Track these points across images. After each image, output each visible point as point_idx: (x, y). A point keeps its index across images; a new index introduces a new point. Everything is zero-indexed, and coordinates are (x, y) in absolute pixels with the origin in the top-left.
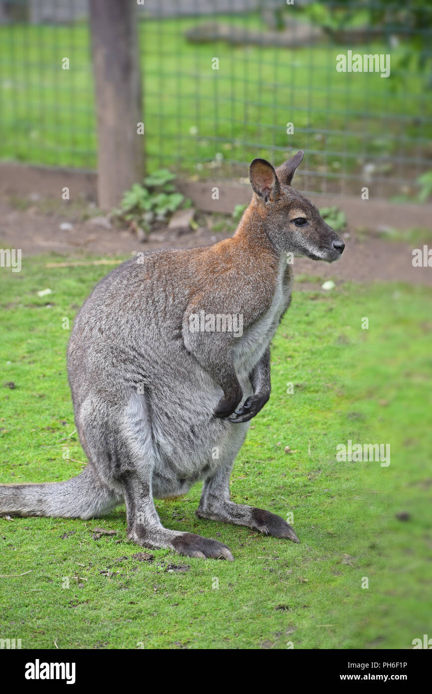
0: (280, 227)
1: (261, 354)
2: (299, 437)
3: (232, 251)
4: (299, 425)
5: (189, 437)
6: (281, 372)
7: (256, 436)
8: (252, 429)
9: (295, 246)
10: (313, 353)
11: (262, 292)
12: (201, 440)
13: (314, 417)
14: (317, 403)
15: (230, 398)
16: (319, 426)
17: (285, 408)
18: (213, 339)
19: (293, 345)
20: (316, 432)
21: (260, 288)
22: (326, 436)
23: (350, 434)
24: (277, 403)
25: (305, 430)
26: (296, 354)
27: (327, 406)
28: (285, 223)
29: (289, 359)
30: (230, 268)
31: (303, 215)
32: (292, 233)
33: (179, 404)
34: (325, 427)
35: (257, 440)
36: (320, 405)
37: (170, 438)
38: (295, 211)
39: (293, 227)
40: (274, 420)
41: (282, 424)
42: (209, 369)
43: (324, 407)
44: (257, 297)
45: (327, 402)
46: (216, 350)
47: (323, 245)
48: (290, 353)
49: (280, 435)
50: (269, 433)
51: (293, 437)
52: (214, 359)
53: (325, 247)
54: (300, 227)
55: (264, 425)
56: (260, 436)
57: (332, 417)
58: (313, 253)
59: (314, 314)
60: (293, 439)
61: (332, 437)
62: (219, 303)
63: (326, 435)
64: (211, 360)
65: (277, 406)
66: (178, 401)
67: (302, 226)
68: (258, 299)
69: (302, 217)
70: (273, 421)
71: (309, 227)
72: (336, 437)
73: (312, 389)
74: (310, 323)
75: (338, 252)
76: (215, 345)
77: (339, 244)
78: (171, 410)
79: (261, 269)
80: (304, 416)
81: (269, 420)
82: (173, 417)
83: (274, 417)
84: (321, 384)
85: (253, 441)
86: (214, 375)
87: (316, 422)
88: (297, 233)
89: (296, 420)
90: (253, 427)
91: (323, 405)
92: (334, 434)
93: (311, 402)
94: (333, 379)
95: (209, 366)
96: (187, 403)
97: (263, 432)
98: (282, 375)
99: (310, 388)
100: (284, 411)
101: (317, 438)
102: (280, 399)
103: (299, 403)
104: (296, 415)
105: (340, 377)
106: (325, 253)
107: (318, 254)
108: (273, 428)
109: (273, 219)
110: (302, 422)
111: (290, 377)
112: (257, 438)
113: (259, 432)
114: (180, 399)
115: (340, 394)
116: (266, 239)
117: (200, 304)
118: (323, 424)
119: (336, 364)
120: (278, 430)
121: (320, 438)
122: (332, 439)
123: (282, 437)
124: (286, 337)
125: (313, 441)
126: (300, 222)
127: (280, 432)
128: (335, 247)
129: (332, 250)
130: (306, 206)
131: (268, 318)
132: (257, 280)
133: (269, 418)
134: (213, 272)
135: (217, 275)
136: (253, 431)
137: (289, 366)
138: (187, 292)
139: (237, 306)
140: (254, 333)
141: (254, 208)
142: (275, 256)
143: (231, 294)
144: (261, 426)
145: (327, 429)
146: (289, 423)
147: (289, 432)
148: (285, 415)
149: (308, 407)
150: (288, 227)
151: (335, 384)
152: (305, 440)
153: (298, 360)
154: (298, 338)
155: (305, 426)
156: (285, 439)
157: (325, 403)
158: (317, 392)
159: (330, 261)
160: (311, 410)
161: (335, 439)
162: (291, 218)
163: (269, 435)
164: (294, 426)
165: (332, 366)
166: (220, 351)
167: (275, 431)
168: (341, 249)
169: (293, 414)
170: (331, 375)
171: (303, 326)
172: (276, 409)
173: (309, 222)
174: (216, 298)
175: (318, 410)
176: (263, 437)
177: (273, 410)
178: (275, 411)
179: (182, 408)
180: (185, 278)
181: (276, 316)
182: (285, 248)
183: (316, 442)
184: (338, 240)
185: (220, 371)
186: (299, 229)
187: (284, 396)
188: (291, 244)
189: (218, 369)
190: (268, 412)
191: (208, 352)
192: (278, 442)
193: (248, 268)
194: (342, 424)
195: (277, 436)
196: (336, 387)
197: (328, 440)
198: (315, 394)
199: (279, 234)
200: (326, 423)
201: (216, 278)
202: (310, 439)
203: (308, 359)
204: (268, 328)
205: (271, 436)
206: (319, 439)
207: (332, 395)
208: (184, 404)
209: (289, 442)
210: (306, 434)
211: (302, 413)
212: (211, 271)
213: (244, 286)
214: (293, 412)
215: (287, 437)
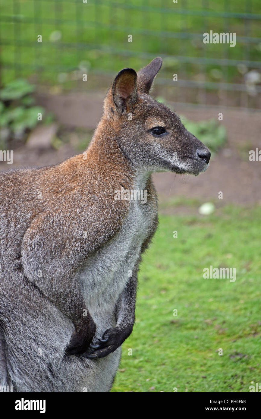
0: (136, 139)
1: (122, 285)
2: (174, 381)
3: (79, 169)
4: (174, 366)
5: (47, 377)
6: (154, 307)
7: (126, 380)
8: (122, 372)
9: (154, 159)
10: (190, 285)
11: (108, 213)
12: (62, 381)
13: (192, 358)
14: (194, 342)
15: (81, 332)
16: (198, 368)
17: (158, 347)
18: (54, 267)
19: (167, 276)
20: (194, 374)
21: (105, 209)
22: (205, 380)
23: (232, 376)
24: (150, 342)
25: (181, 373)
26: (171, 287)
27: (207, 345)
28: (141, 134)
29: (163, 293)
30: (74, 188)
31: (161, 124)
32: (150, 145)
33: (34, 340)
34: (204, 368)
35: (128, 385)
36: (198, 343)
37: (26, 377)
38: (152, 119)
39: (151, 138)
40: (147, 361)
41: (156, 366)
42: (53, 299)
43: (203, 345)
44: (102, 219)
45: (206, 341)
46: (58, 278)
47: (186, 155)
48: (164, 285)
49: (153, 378)
50: (141, 376)
51: (168, 380)
52: (57, 288)
53: (188, 157)
54: (159, 137)
55: (135, 367)
56: (131, 380)
57: (211, 357)
58: (176, 165)
59: (191, 241)
60: (168, 383)
61: (212, 380)
62: (58, 226)
63: (205, 378)
64: (54, 289)
65: (150, 345)
66: (32, 336)
67: (160, 137)
68: (103, 221)
69: (160, 126)
70: (145, 363)
71: (169, 136)
72: (217, 380)
73: (189, 326)
74: (186, 252)
75: (203, 161)
76: (56, 272)
77: (204, 152)
78: (25, 346)
79: (107, 188)
80: (181, 356)
81: (141, 362)
82: (29, 354)
83: (146, 358)
84: (199, 319)
85: (122, 386)
86: (60, 306)
87: (194, 364)
88: (155, 144)
89: (172, 362)
90: (123, 370)
91: (202, 343)
92: (214, 376)
93: (188, 340)
94: (212, 313)
95: (53, 296)
96: (43, 338)
97: (134, 376)
98: (155, 310)
99: (187, 324)
100: (157, 351)
101: (195, 382)
102: (154, 337)
103: (175, 342)
104: (172, 355)
105: (221, 312)
106: (189, 164)
107: (182, 165)
108: (146, 370)
109: (128, 131)
110: (178, 364)
111: (164, 312)
112: (127, 382)
113: (129, 375)
114: (34, 334)
115: (221, 331)
116: (121, 154)
117: (39, 228)
118: (201, 366)
119: (216, 297)
120: (151, 373)
121: (199, 381)
122: (212, 382)
123: (155, 381)
124: (160, 267)
125: (191, 385)
126: (159, 132)
127: (153, 375)
128: (200, 156)
129: (197, 159)
130: (164, 114)
131: (121, 242)
132: (102, 199)
133: (141, 359)
134: (56, 192)
135: (60, 195)
136: (123, 374)
137: (162, 300)
138: (28, 216)
139: (78, 229)
140: (104, 258)
141: (106, 121)
142: (128, 174)
143: (73, 215)
144: (132, 369)
145: (207, 371)
146: (164, 364)
147: (164, 375)
148: (159, 355)
149: (185, 346)
150: (145, 138)
151: (215, 320)
152: (182, 384)
153: (173, 294)
154: (173, 267)
155: (181, 368)
156: (159, 383)
157: (203, 341)
158: (195, 328)
159: (196, 173)
160: (188, 350)
161: (216, 383)
162: (148, 128)
163: (141, 379)
164: (169, 368)
165: (211, 300)
166: (63, 278)
167: (148, 374)
168: (206, 158)
169: (167, 355)
170: (210, 310)
171: (178, 255)
172: (149, 349)
173: (168, 130)
174: (56, 221)
175: (196, 349)
176: (135, 381)
177: (145, 351)
178: (147, 352)
179: (37, 344)
180: (28, 200)
181: (135, 241)
182: (144, 162)
183: (194, 386)
184: (202, 148)
185: (66, 301)
186: (157, 139)
187: (158, 334)
188: (150, 157)
189: (64, 299)
190: (139, 353)
191: (50, 281)
192: (151, 386)
193: (93, 186)
194: (223, 365)
195: (150, 380)
196: (216, 323)
197: (208, 384)
198: (192, 332)
199: (135, 147)
200: (205, 364)
201: (59, 199)
202: (188, 383)
203: (184, 291)
204: (124, 253)
205: (143, 380)
206: (197, 383)
207: (212, 332)
208: (40, 340)
209: (164, 386)
210: (183, 377)
211: (178, 353)
212: (54, 191)
213: (88, 206)
214: (168, 352)
215: (162, 381)
